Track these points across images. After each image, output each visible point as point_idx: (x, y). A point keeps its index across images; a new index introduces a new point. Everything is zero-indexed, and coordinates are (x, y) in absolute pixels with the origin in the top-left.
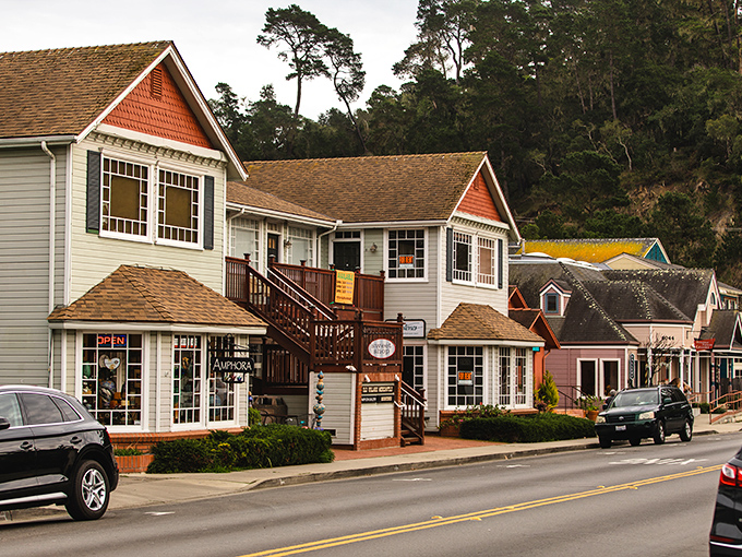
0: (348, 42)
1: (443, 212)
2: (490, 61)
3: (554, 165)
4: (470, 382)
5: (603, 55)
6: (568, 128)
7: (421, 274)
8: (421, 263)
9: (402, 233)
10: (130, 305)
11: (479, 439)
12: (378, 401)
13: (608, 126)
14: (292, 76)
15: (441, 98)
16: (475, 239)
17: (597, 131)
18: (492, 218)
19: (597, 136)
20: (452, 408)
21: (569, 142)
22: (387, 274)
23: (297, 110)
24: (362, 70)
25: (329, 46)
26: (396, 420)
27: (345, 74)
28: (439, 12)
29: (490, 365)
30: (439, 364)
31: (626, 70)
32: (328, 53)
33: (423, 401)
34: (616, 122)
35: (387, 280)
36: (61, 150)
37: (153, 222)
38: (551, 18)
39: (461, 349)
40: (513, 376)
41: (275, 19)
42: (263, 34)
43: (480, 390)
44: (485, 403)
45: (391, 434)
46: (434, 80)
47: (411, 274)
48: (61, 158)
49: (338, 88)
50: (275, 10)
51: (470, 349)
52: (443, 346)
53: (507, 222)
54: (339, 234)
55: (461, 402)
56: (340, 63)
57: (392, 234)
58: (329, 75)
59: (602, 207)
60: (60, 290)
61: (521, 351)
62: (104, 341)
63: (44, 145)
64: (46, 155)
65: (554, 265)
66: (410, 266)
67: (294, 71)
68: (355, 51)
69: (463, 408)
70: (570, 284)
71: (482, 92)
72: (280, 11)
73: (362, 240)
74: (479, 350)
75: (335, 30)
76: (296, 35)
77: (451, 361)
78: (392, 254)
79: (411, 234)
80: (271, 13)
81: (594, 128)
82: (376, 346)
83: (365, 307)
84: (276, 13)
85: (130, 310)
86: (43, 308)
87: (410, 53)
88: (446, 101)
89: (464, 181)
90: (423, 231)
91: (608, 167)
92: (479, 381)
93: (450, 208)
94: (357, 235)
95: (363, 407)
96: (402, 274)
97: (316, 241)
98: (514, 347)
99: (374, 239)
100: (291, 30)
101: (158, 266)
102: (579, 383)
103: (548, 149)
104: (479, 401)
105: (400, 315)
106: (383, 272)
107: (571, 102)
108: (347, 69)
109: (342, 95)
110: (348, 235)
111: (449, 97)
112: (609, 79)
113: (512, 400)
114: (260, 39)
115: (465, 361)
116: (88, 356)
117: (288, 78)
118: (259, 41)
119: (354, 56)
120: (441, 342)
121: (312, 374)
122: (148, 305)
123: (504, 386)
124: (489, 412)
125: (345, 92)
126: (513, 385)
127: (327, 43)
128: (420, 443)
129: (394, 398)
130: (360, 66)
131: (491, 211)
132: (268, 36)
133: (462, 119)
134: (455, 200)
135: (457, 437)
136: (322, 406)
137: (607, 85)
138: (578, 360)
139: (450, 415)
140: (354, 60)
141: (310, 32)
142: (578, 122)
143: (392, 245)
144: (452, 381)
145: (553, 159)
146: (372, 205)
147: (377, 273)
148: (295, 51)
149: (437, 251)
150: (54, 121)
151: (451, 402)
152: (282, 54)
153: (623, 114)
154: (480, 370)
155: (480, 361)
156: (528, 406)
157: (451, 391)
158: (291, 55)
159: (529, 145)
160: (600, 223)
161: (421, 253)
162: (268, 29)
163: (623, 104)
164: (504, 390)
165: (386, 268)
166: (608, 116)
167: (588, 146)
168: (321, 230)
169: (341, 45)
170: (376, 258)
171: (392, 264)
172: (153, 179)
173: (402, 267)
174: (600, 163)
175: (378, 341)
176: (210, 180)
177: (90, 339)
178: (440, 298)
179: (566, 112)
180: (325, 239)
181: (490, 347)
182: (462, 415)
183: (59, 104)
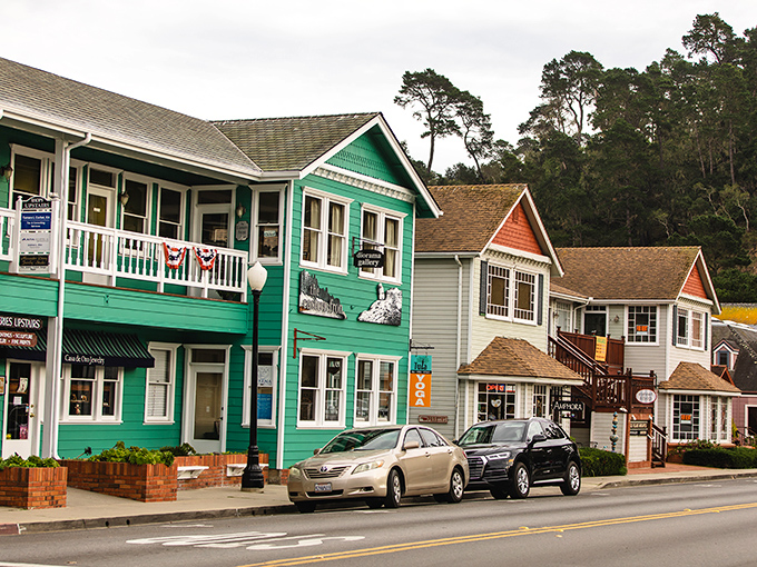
0: (478, 103)
1: (672, 294)
2: (618, 128)
3: (675, 224)
4: (689, 422)
5: (723, 124)
6: (689, 190)
7: (653, 339)
8: (653, 331)
9: (639, 308)
10: (508, 365)
11: (698, 465)
12: (639, 434)
13: (727, 189)
14: (426, 134)
15: (570, 160)
16: (690, 313)
17: (717, 194)
18: (701, 296)
19: (716, 197)
20: (677, 441)
21: (691, 203)
22: (626, 339)
23: (430, 166)
24: (490, 130)
25: (461, 107)
26: (648, 448)
27: (475, 133)
28: (562, 76)
29: (705, 408)
30: (667, 407)
31: (743, 138)
32: (459, 113)
33: (665, 435)
34: (735, 186)
35: (627, 343)
36: (467, 261)
37: (511, 308)
38: (675, 88)
39: (683, 397)
40: (719, 418)
41: (412, 82)
42: (400, 95)
43: (697, 428)
44: (701, 438)
45: (645, 459)
46: (564, 143)
47: (645, 338)
48: (466, 266)
49: (468, 145)
50: (412, 73)
51: (690, 397)
52: (670, 394)
53: (712, 299)
54: (588, 308)
55: (683, 437)
56: (471, 123)
57: (631, 309)
58: (460, 134)
59: (725, 266)
60: (465, 354)
61: (725, 399)
62: (492, 388)
63: (456, 257)
64: (456, 263)
65: (724, 327)
66: (645, 334)
67: (428, 130)
68: (485, 113)
69: (685, 441)
70: (738, 344)
71: (611, 156)
72: (416, 75)
73: (607, 312)
74: (697, 398)
75: (467, 93)
76: (430, 96)
77: (676, 405)
78: (631, 324)
79: (646, 309)
80: (407, 75)
81: (713, 191)
82: (642, 394)
83: (611, 363)
84: (412, 76)
85: (508, 368)
86: (453, 365)
87: (534, 114)
88: (574, 162)
89: (685, 269)
90: (655, 308)
91: (732, 230)
92: (696, 421)
93: (677, 291)
94: (603, 308)
95: (631, 438)
96: (638, 339)
97: (572, 312)
98: (720, 396)
99: (617, 312)
100: (425, 92)
101: (513, 337)
102: (746, 425)
103: (670, 209)
104: (696, 436)
105: (652, 372)
106: (623, 337)
107: (691, 165)
108: (477, 129)
109: (472, 153)
110: (596, 308)
111: (577, 159)
112: (728, 146)
113: (718, 437)
114: (397, 100)
115: (687, 406)
116: (482, 398)
117: (422, 137)
118: (396, 101)
119: (483, 116)
120: (669, 391)
121: (593, 413)
122: (519, 365)
123: (713, 425)
124: (704, 445)
125: (473, 149)
126: (719, 426)
127: (459, 104)
128: (663, 466)
129: (648, 432)
130: (489, 126)
131: (700, 291)
132: (405, 97)
133: (588, 179)
134: (680, 285)
135: (680, 463)
136: (616, 436)
137: (726, 152)
138: (746, 406)
139: (676, 447)
140: (484, 120)
141: (443, 94)
142: (699, 185)
143: (631, 317)
144: (676, 421)
145: (675, 218)
146: (616, 286)
147: (619, 338)
148: (429, 111)
149: (665, 322)
150: (460, 241)
151: (675, 436)
152: (417, 114)
153: (741, 178)
154: (697, 413)
155: (697, 406)
156: (728, 442)
157: (675, 428)
158: (425, 115)
159: (654, 205)
160: (726, 281)
161: (653, 324)
162: (404, 91)
163: (741, 170)
164: (714, 429)
165: (626, 334)
166: (726, 180)
167: (707, 207)
168: (576, 304)
169: (472, 107)
170: (619, 326)
171: (631, 331)
172: (512, 278)
173: (639, 333)
174: (724, 226)
175: (644, 391)
176: (541, 276)
177: (482, 386)
178: (668, 358)
179: (687, 175)
180: (579, 311)
181: (705, 396)
182: (684, 446)
183: (459, 228)
